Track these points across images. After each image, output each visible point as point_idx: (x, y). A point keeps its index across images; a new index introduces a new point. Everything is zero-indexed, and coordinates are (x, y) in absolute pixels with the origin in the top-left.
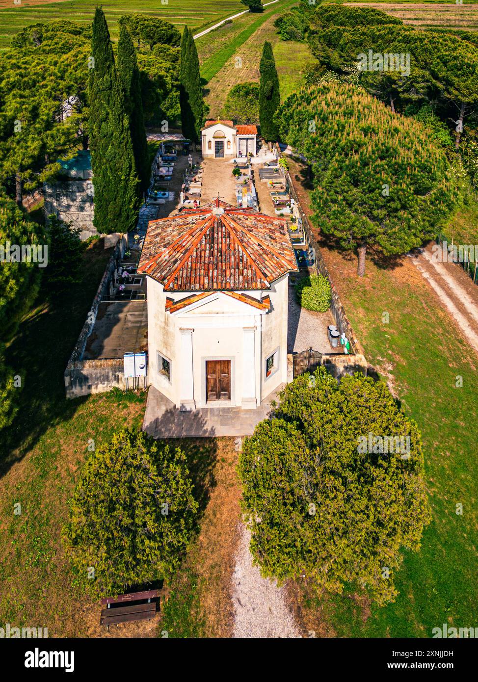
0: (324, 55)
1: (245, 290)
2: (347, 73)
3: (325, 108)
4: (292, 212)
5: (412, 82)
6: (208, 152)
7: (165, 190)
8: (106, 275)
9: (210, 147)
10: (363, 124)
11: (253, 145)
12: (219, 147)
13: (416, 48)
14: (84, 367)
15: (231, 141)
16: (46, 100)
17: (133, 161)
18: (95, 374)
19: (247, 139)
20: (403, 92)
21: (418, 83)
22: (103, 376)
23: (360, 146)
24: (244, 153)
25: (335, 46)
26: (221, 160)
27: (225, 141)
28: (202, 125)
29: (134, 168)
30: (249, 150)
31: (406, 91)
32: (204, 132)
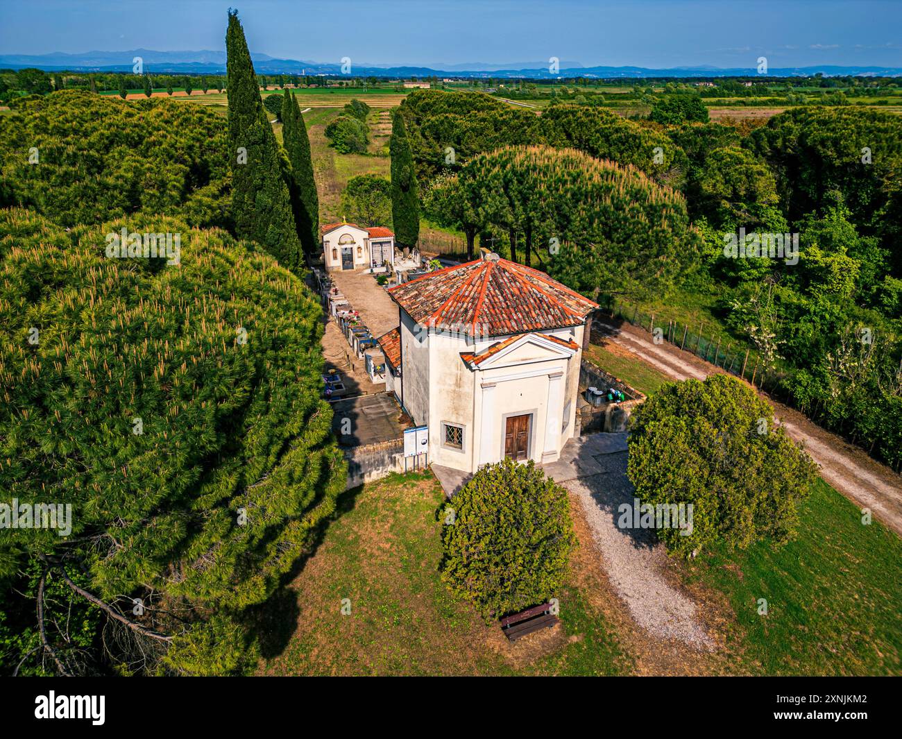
6: (335, 263)
9: (335, 258)
11: (389, 250)
14: (354, 454)
15: (363, 246)
18: (369, 460)
19: (381, 243)
22: (378, 461)
24: (379, 262)
26: (350, 273)
27: (355, 247)
30: (385, 258)
32: (326, 238)
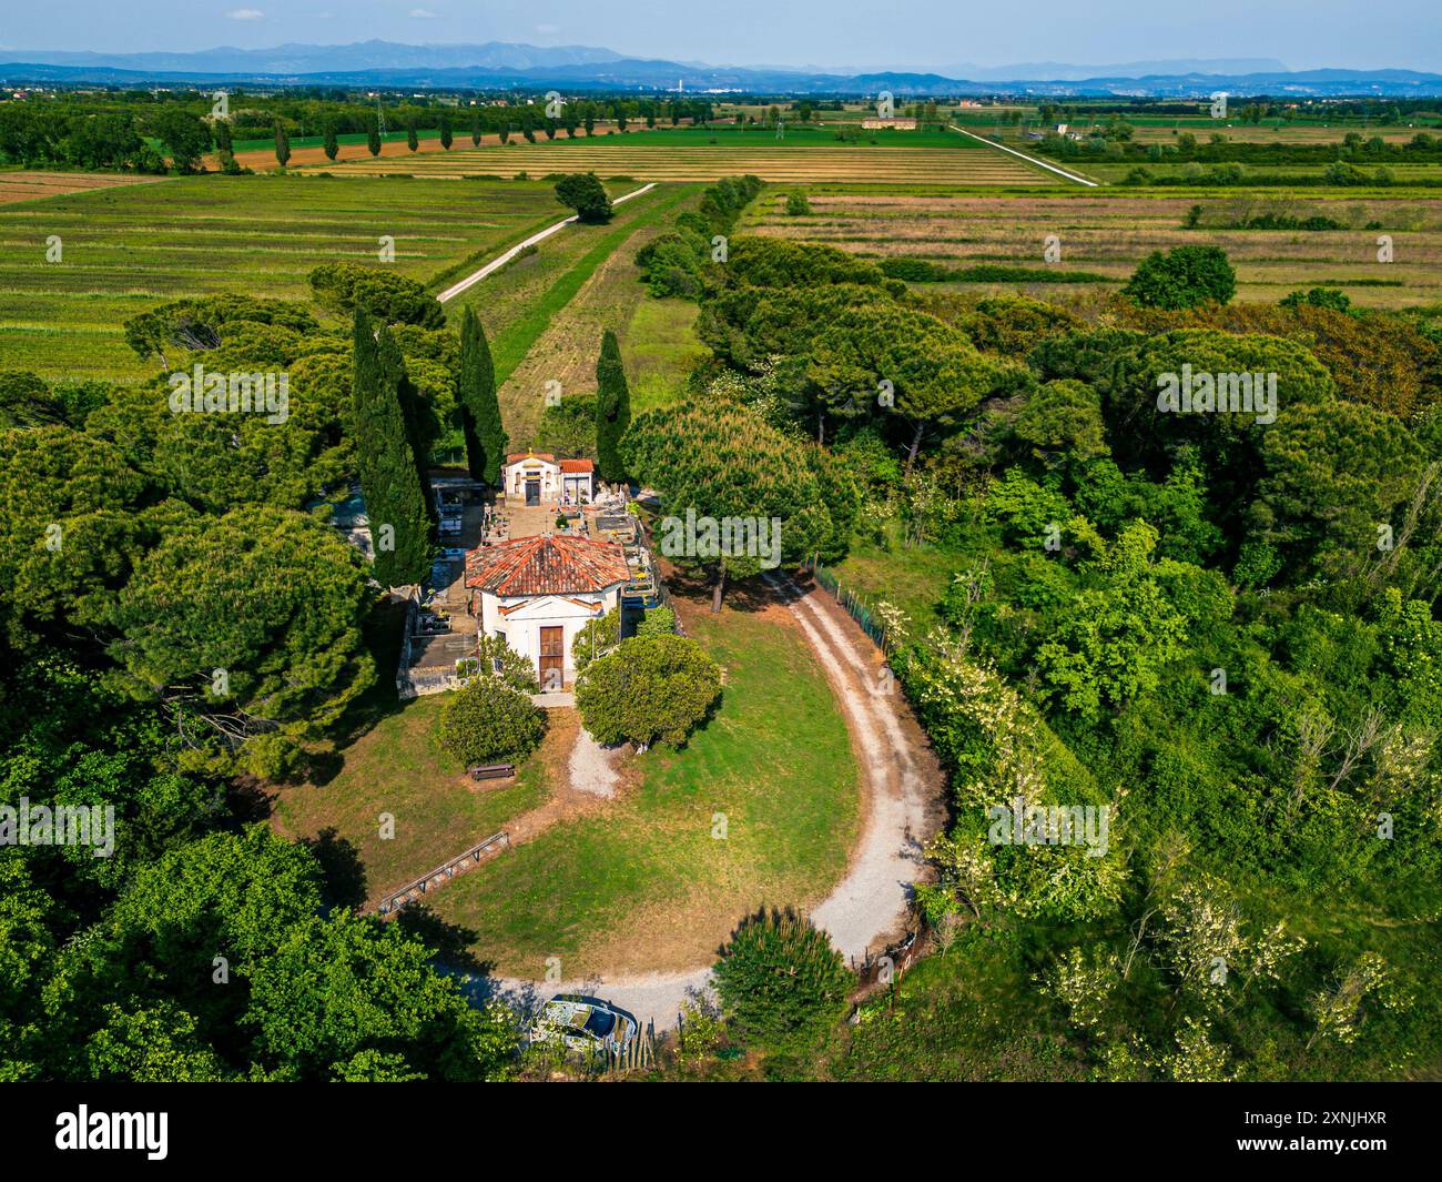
0: (722, 341)
1: (577, 593)
2: (758, 374)
3: (681, 431)
4: (640, 560)
5: (850, 390)
7: (455, 546)
8: (408, 621)
10: (724, 449)
11: (587, 485)
12: (533, 491)
13: (861, 336)
15: (552, 481)
16: (294, 430)
17: (423, 501)
19: (577, 479)
20: (832, 406)
21: (858, 390)
22: (435, 679)
23: (714, 472)
24: (573, 499)
25: (742, 326)
26: (535, 510)
28: (502, 460)
29: (424, 510)
30: (580, 495)
31: (839, 403)
32: (508, 471)
